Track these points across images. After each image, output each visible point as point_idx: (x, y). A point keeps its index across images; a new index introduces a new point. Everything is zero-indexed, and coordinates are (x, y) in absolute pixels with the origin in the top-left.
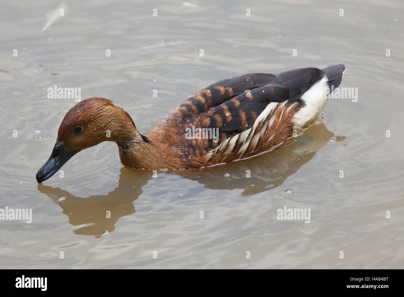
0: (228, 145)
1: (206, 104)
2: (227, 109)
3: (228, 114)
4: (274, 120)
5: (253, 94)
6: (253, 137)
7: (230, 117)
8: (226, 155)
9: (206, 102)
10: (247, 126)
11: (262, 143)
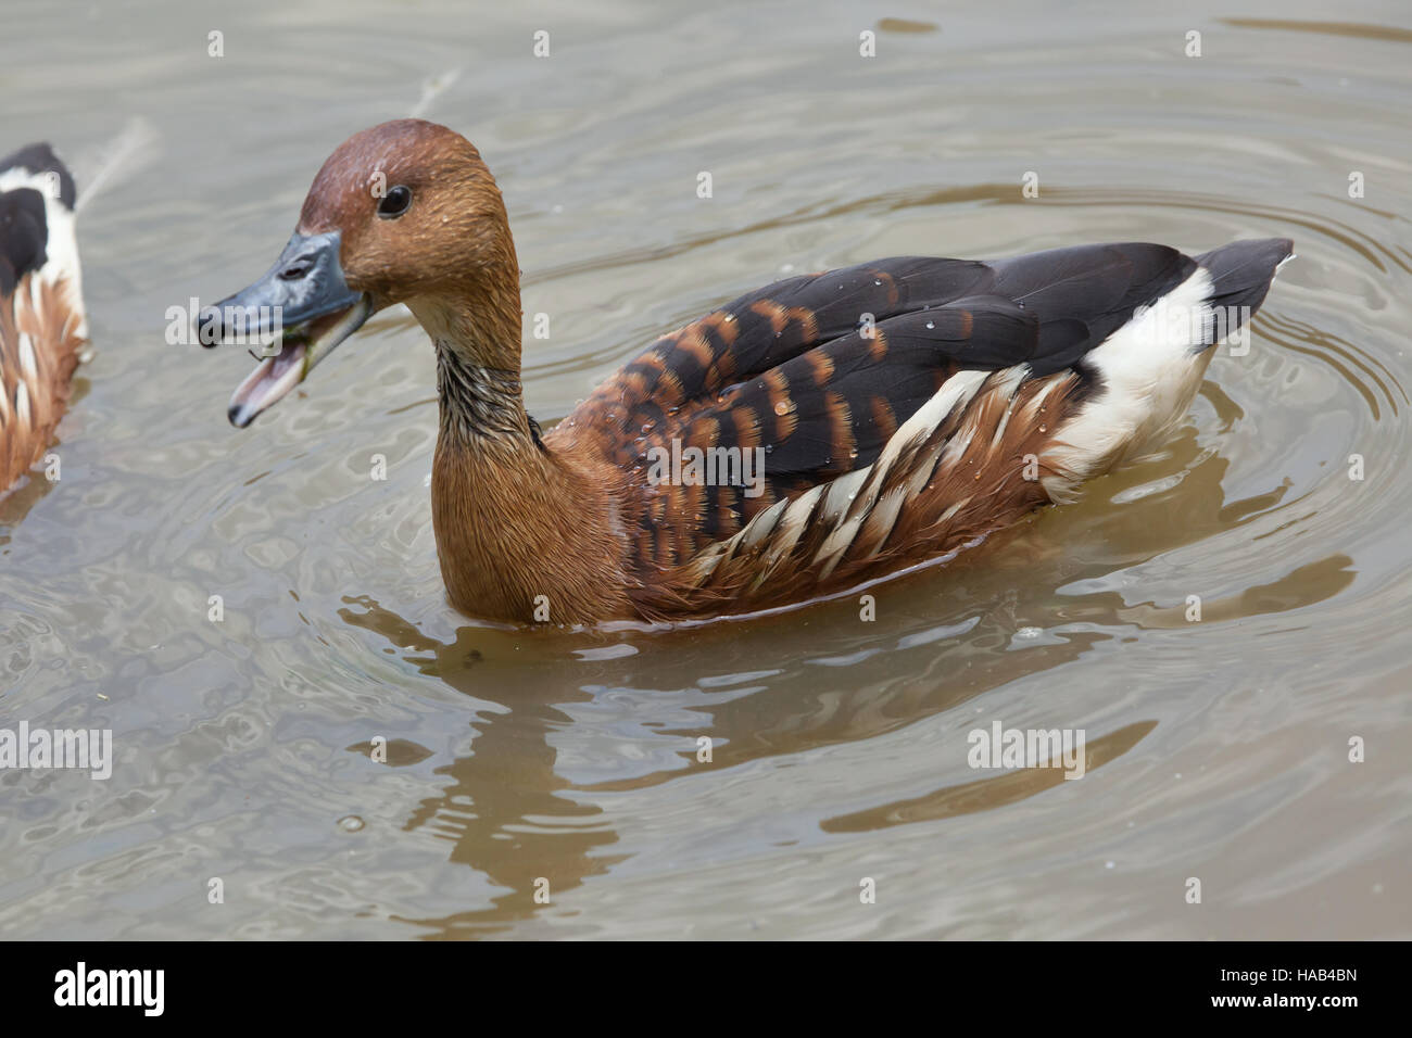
0: (777, 529)
1: (713, 369)
2: (783, 386)
3: (783, 407)
4: (968, 442)
5: (889, 335)
6: (878, 500)
7: (792, 420)
8: (769, 568)
9: (715, 360)
10: (854, 456)
11: (914, 526)
